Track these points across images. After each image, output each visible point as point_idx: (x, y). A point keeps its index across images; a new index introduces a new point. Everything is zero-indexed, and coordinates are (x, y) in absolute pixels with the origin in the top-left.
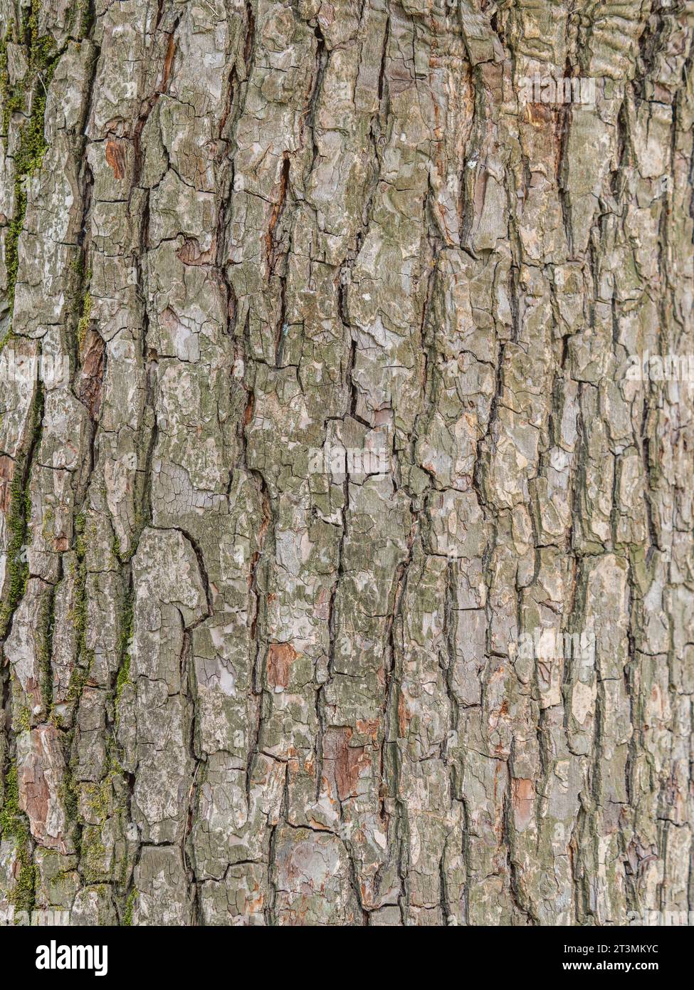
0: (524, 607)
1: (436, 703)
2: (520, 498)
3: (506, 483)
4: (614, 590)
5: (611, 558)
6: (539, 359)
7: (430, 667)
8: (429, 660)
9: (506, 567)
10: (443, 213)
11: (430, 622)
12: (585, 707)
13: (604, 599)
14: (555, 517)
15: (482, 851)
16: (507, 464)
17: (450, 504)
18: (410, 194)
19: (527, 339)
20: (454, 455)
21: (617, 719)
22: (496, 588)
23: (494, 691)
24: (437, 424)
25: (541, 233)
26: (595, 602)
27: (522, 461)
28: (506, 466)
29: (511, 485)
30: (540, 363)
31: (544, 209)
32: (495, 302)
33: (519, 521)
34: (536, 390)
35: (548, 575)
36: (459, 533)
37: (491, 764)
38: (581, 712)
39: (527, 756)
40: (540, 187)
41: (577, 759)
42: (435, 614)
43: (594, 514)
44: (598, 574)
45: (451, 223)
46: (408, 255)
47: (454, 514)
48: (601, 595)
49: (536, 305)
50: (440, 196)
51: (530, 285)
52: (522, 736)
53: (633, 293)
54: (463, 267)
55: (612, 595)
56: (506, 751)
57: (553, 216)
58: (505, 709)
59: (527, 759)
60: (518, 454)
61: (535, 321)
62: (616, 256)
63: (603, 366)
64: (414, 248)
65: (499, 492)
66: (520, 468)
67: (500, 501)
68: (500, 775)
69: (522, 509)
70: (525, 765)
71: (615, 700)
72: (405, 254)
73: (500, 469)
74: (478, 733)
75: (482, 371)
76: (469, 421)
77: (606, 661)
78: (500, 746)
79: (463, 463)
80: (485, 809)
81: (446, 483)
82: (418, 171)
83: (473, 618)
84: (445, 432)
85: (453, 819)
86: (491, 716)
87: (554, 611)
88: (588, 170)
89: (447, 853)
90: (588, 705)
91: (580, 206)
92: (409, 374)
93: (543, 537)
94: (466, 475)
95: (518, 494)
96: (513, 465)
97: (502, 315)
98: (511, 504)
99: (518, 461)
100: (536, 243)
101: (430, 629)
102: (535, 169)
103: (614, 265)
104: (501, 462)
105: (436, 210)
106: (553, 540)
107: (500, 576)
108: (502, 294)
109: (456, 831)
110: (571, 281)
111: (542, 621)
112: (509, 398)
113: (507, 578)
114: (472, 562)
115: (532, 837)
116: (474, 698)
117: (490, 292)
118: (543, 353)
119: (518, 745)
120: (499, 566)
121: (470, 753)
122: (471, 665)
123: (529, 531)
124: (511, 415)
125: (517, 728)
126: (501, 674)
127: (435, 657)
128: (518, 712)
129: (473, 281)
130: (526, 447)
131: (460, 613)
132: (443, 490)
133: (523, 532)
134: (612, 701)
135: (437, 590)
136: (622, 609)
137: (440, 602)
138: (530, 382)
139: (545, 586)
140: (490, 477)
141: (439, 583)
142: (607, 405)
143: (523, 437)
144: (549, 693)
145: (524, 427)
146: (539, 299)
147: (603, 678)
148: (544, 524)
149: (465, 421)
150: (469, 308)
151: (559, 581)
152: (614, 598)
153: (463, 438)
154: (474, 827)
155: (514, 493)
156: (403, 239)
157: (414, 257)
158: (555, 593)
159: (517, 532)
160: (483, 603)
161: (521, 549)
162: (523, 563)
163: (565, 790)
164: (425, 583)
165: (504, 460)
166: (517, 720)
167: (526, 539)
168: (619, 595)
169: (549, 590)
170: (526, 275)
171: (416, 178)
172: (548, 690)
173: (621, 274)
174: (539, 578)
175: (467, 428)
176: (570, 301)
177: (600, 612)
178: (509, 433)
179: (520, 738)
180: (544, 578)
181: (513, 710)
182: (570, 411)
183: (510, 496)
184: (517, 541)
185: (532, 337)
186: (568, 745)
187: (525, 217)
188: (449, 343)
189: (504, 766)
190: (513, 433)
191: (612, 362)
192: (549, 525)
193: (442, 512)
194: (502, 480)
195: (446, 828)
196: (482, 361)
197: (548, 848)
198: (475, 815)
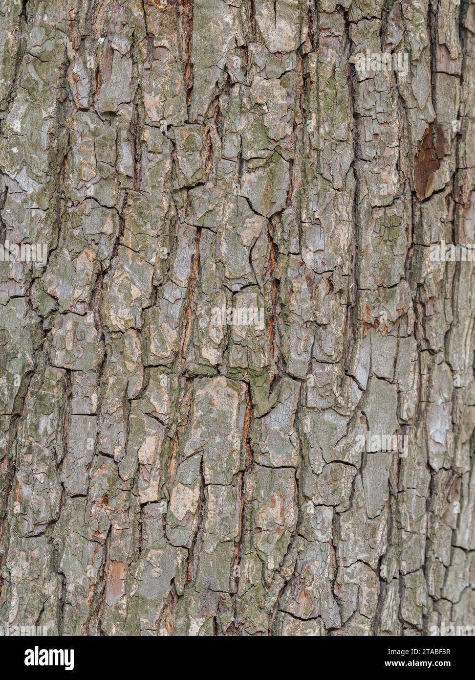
0: (132, 416)
1: (46, 491)
2: (132, 324)
3: (120, 311)
4: (226, 408)
5: (222, 380)
6: (158, 207)
7: (43, 460)
8: (43, 454)
9: (118, 381)
10: (76, 81)
11: (45, 423)
12: (185, 506)
13: (212, 415)
14: (163, 342)
15: (75, 618)
16: (123, 295)
17: (69, 325)
18: (51, 64)
19: (149, 189)
20: (74, 284)
21: (223, 519)
22: (108, 398)
23: (97, 485)
24: (63, 258)
25: (163, 99)
26: (202, 416)
27: (135, 292)
28: (121, 296)
29: (125, 313)
30: (157, 210)
31: (167, 78)
32: (118, 157)
33: (130, 343)
34: (154, 232)
35: (156, 391)
36: (75, 350)
37: (91, 545)
38: (180, 510)
39: (122, 543)
40: (165, 60)
41: (172, 550)
42: (51, 416)
43: (204, 341)
44: (207, 393)
45: (82, 91)
46: (47, 115)
47: (70, 334)
48: (210, 411)
49: (158, 160)
50: (76, 67)
51: (150, 143)
52: (119, 525)
53: (262, 153)
54: (92, 126)
55: (224, 413)
56: (103, 536)
57: (175, 84)
58: (106, 500)
59: (122, 545)
60: (132, 286)
61: (154, 174)
62: (244, 120)
63: (223, 214)
64: (51, 110)
65: (112, 318)
66: (134, 298)
67: (113, 326)
68: (97, 556)
69: (133, 333)
70: (119, 550)
71: (220, 502)
72: (45, 115)
73: (116, 298)
74: (81, 518)
75: (104, 215)
76: (88, 256)
77: (212, 468)
78: (97, 532)
79: (80, 292)
80: (81, 583)
81: (66, 307)
82: (57, 46)
83: (85, 422)
84: (70, 266)
85: (50, 588)
86: (94, 506)
87: (161, 422)
88: (212, 46)
89: (43, 616)
90: (189, 504)
91: (201, 77)
92: (43, 215)
93: (152, 358)
94: (83, 302)
95: (130, 320)
96: (128, 296)
97: (124, 168)
98: (122, 329)
99: (132, 292)
100: (157, 107)
101: (46, 428)
102: (159, 43)
103: (240, 128)
104: (116, 292)
105: (70, 79)
106: (162, 362)
107: (112, 388)
108: (126, 151)
109: (52, 599)
110: (190, 140)
111: (147, 430)
112: (128, 238)
113: (118, 391)
114: (88, 375)
115: (121, 612)
116: (81, 489)
117: (114, 148)
118: (161, 201)
119: (114, 532)
120: (111, 381)
121: (72, 535)
122: (82, 462)
123: (138, 352)
124: (130, 253)
125: (115, 518)
126: (104, 472)
127: (47, 452)
128: (117, 505)
129: (98, 139)
130: (141, 280)
131: (74, 418)
132: (65, 313)
133: (133, 353)
134: (216, 503)
135: (53, 397)
136: (233, 425)
137: (54, 407)
138: (149, 226)
139: (152, 400)
140: (106, 305)
141: (55, 390)
142: (224, 249)
143: (139, 272)
144: (147, 491)
145: (140, 264)
146: (158, 155)
147: (207, 482)
148: (152, 348)
149: (85, 256)
150: (93, 160)
151: (166, 397)
152: (225, 415)
153: (83, 271)
154: (70, 598)
155: (127, 319)
156: (44, 102)
157: (51, 117)
158: (162, 406)
159: (128, 353)
160: (94, 410)
161: (131, 367)
162: (133, 379)
163: (157, 575)
164: (45, 390)
165: (119, 290)
166: (115, 511)
167: (135, 359)
168: (231, 413)
169: (155, 403)
170: (147, 134)
171: (56, 52)
172: (147, 488)
173: (249, 136)
174: (147, 393)
175: (87, 262)
176: (191, 158)
177: (208, 426)
178: (126, 268)
179: (116, 526)
180: (151, 393)
181: (113, 503)
182: (185, 251)
183: (123, 322)
184: (128, 360)
185: (153, 187)
186: (165, 536)
187: (150, 86)
188: (75, 191)
189: (101, 549)
190: (130, 268)
191: (233, 212)
192: (157, 348)
193: (61, 331)
194: (117, 308)
195: (43, 595)
196: (106, 207)
197: (136, 622)
198: (71, 588)
